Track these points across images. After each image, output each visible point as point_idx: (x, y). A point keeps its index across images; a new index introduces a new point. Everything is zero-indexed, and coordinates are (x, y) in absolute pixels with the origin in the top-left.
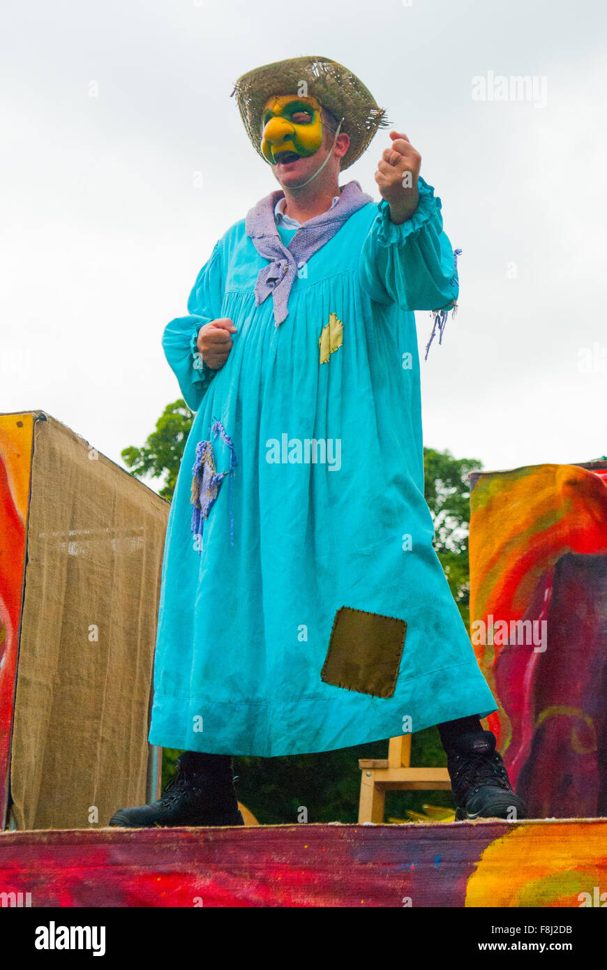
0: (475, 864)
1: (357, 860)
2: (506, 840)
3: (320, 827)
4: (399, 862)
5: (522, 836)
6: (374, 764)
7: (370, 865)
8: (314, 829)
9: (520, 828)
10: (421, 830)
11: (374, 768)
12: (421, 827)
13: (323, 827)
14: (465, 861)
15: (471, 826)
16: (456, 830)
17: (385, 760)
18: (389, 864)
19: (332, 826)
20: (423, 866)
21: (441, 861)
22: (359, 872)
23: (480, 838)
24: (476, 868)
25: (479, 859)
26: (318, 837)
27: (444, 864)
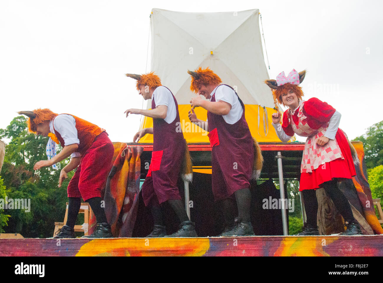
0: (78, 250)
1: (43, 249)
2: (88, 244)
3: (32, 239)
4: (56, 250)
5: (93, 243)
6: (59, 223)
7: (47, 251)
8: (30, 240)
9: (93, 241)
10: (63, 241)
11: (59, 225)
12: (64, 240)
13: (33, 239)
14: (76, 250)
15: (78, 240)
16: (74, 241)
17: (63, 223)
18: (53, 250)
19: (37, 239)
20: (62, 251)
21: (68, 250)
22: (44, 253)
23: (81, 243)
24: (78, 252)
25: (80, 249)
26: (32, 242)
27: (69, 250)
